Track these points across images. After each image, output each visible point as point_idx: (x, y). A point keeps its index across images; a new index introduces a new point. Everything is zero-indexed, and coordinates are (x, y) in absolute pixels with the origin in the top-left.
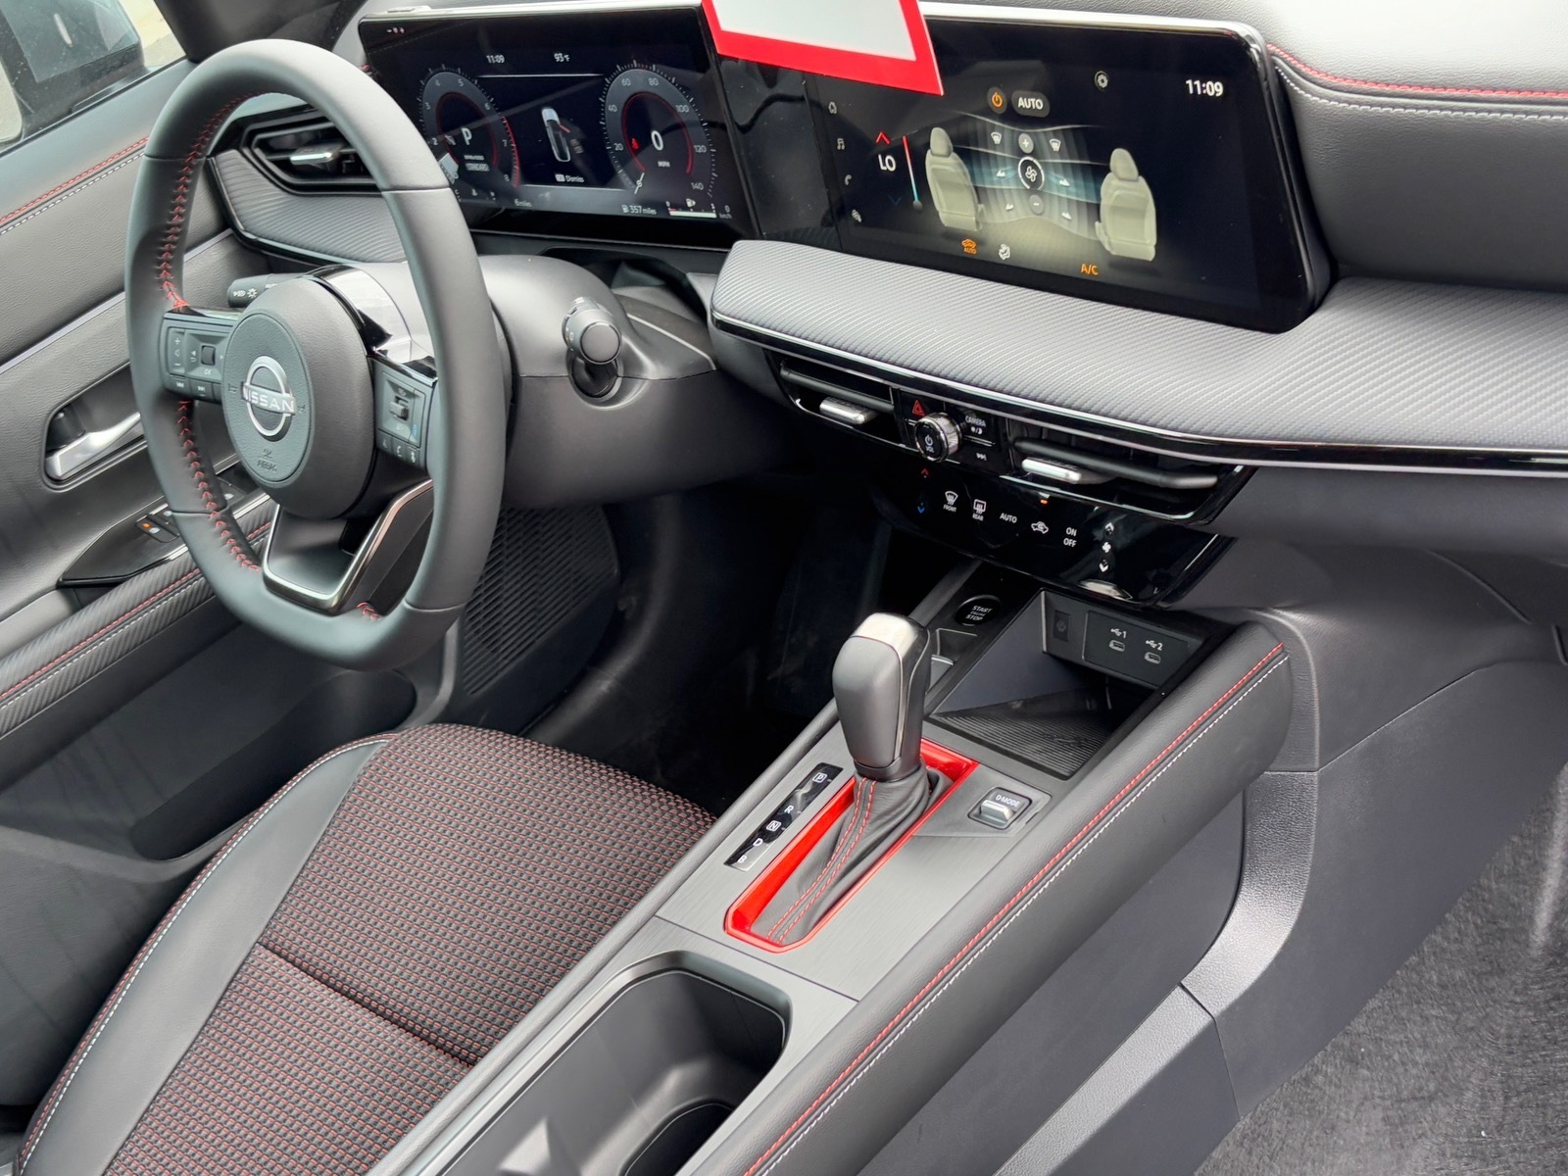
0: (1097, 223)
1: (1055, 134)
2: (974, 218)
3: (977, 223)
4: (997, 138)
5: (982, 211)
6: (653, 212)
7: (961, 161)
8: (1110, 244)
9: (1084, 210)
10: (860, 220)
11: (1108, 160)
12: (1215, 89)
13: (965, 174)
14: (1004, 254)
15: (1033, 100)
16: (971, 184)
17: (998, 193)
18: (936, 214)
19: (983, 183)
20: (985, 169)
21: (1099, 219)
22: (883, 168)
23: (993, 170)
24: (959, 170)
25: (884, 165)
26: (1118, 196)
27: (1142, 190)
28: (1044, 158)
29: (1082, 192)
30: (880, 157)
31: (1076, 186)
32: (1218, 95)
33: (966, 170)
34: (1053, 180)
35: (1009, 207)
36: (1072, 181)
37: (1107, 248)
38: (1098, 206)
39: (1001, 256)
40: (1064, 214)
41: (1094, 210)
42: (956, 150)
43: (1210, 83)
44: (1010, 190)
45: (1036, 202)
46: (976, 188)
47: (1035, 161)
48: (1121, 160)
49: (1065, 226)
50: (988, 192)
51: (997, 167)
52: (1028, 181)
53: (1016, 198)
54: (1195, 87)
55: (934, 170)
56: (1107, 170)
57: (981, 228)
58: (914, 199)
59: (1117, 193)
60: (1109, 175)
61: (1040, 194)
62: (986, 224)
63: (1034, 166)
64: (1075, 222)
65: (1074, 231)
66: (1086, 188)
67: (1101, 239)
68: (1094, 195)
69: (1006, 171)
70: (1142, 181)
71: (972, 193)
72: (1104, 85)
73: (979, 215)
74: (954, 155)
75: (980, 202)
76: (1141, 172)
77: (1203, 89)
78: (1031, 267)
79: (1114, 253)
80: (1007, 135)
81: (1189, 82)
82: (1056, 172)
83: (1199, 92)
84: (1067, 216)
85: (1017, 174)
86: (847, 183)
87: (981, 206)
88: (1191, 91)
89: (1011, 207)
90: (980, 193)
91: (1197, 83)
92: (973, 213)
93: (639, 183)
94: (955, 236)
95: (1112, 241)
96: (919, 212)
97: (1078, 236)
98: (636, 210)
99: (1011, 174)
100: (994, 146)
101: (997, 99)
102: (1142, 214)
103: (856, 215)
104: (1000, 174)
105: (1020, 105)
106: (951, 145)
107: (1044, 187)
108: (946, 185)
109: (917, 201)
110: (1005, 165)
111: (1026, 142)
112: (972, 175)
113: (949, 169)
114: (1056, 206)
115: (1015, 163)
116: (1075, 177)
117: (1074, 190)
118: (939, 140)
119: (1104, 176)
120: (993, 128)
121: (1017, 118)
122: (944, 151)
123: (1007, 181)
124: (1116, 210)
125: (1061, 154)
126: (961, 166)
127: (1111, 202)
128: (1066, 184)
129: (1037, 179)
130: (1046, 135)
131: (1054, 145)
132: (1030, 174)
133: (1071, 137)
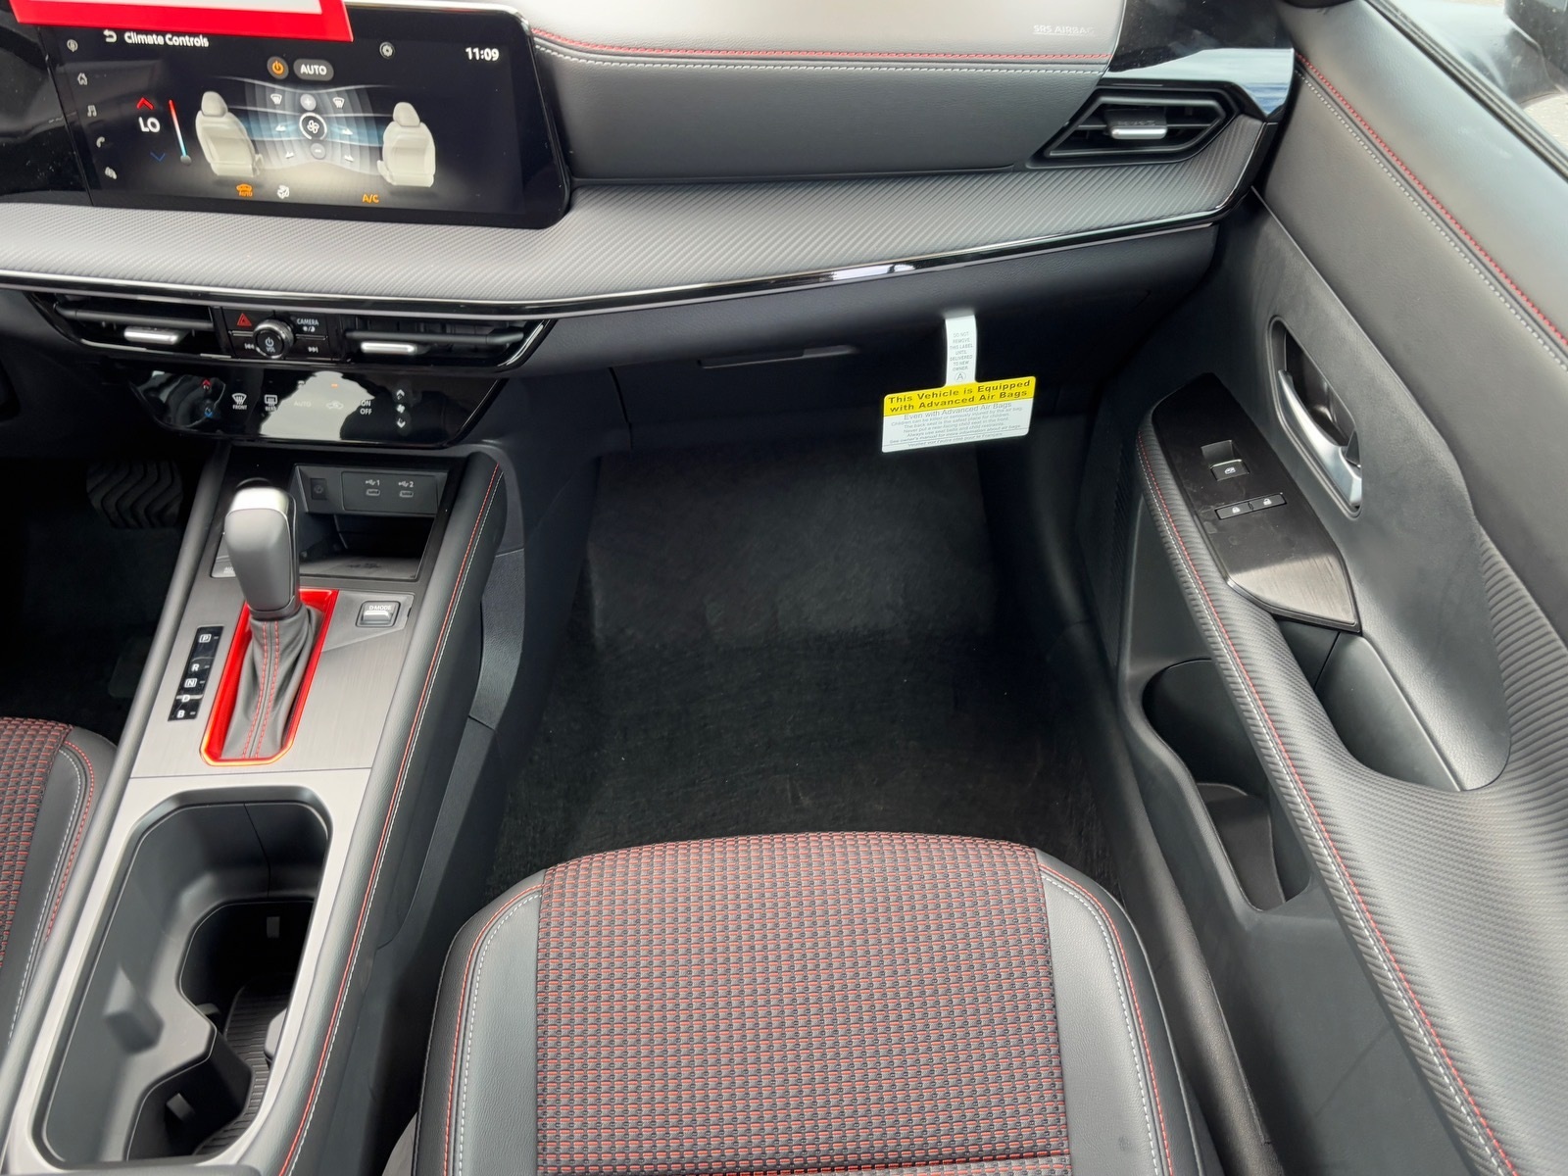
0: (379, 162)
1: (339, 94)
2: (250, 167)
3: (254, 170)
4: (277, 99)
5: (260, 160)
7: (236, 119)
8: (391, 177)
9: (367, 153)
10: (115, 177)
11: (392, 113)
12: (492, 54)
13: (241, 130)
14: (283, 194)
15: (316, 67)
16: (248, 138)
17: (278, 146)
18: (209, 165)
19: (262, 136)
20: (263, 126)
21: (381, 159)
22: (144, 129)
23: (272, 126)
24: (235, 127)
25: (146, 125)
26: (400, 140)
27: (424, 133)
28: (327, 113)
29: (365, 138)
30: (141, 120)
31: (359, 134)
32: (494, 59)
33: (242, 126)
34: (336, 130)
35: (288, 155)
36: (356, 130)
37: (389, 180)
38: (381, 149)
39: (280, 195)
40: (346, 157)
41: (377, 152)
42: (230, 110)
43: (487, 50)
44: (290, 141)
45: (318, 149)
46: (253, 142)
47: (318, 117)
48: (404, 111)
49: (347, 166)
50: (267, 144)
51: (277, 123)
52: (310, 133)
53: (297, 148)
54: (474, 54)
55: (206, 130)
56: (391, 119)
57: (258, 173)
58: (182, 154)
59: (399, 137)
60: (391, 124)
61: (321, 142)
62: (264, 170)
63: (316, 120)
64: (358, 161)
65: (357, 169)
66: (369, 135)
67: (383, 174)
68: (377, 140)
69: (286, 126)
70: (424, 128)
71: (249, 146)
72: (389, 54)
73: (257, 163)
74: (231, 115)
75: (257, 152)
76: (422, 120)
77: (480, 55)
78: (312, 201)
79: (395, 184)
80: (288, 97)
81: (469, 50)
82: (338, 123)
83: (478, 58)
84: (350, 158)
85: (298, 130)
86: (99, 144)
87: (257, 157)
88: (470, 57)
89: (292, 154)
90: (256, 146)
91: (476, 50)
92: (250, 162)
94: (231, 183)
95: (393, 174)
96: (188, 165)
97: (360, 173)
99: (291, 128)
100: (274, 106)
101: (277, 67)
102: (422, 151)
103: (110, 173)
104: (280, 128)
105: (302, 71)
106: (225, 106)
107: (327, 136)
108: (218, 139)
109: (185, 156)
110: (286, 121)
111: (308, 101)
112: (249, 131)
113: (223, 126)
114: (338, 151)
115: (296, 119)
116: (358, 127)
117: (356, 137)
118: (211, 103)
119: (387, 124)
120: (273, 91)
121: (293, 80)
122: (218, 111)
123: (288, 134)
124: (398, 150)
125: (344, 109)
126: (237, 124)
127: (394, 144)
128: (349, 133)
129: (320, 131)
130: (329, 95)
131: (338, 102)
132: (313, 127)
133: (355, 96)
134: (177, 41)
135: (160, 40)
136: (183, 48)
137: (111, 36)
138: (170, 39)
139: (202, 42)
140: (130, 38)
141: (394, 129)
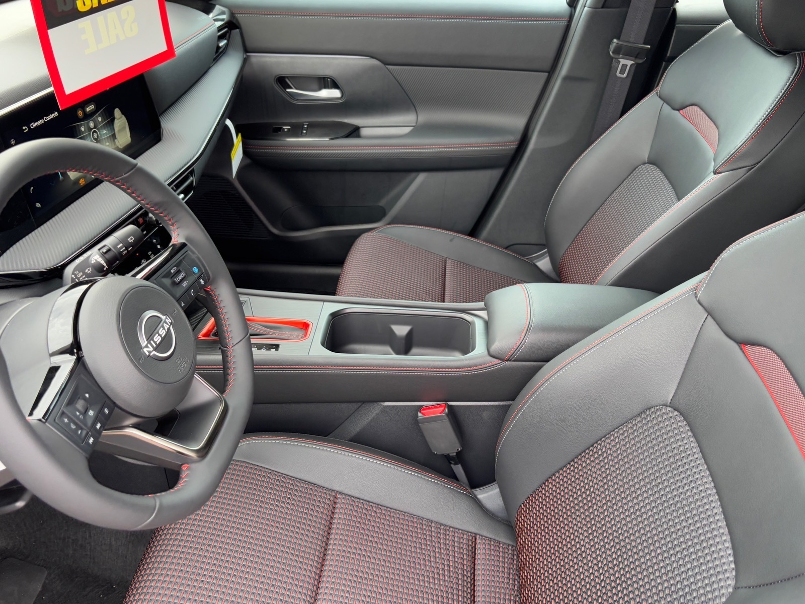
1: (99, 115)
4: (83, 129)
10: (40, 206)
15: (91, 106)
18: (69, 177)
21: (116, 139)
26: (119, 125)
28: (98, 127)
29: (110, 132)
34: (102, 133)
36: (107, 129)
37: (120, 147)
41: (114, 136)
47: (96, 130)
48: (117, 112)
52: (95, 139)
60: (116, 120)
63: (95, 132)
64: (110, 143)
65: (111, 148)
76: (123, 113)
79: (122, 147)
80: (86, 125)
82: (102, 129)
84: (108, 144)
86: (32, 192)
94: (78, 181)
96: (63, 181)
100: (83, 133)
101: (80, 113)
102: (124, 128)
103: (38, 205)
105: (88, 110)
107: (100, 138)
109: (61, 178)
110: (87, 138)
111: (92, 124)
114: (104, 143)
115: (89, 134)
117: (107, 132)
120: (81, 125)
121: (87, 116)
124: (119, 131)
125: (102, 121)
128: (105, 132)
129: (98, 136)
130: (97, 117)
131: (100, 119)
132: (95, 135)
133: (104, 113)
134: (48, 118)
135: (43, 121)
136: (51, 120)
137: (26, 129)
138: (46, 119)
139: (57, 114)
140: (32, 126)
141: (116, 122)
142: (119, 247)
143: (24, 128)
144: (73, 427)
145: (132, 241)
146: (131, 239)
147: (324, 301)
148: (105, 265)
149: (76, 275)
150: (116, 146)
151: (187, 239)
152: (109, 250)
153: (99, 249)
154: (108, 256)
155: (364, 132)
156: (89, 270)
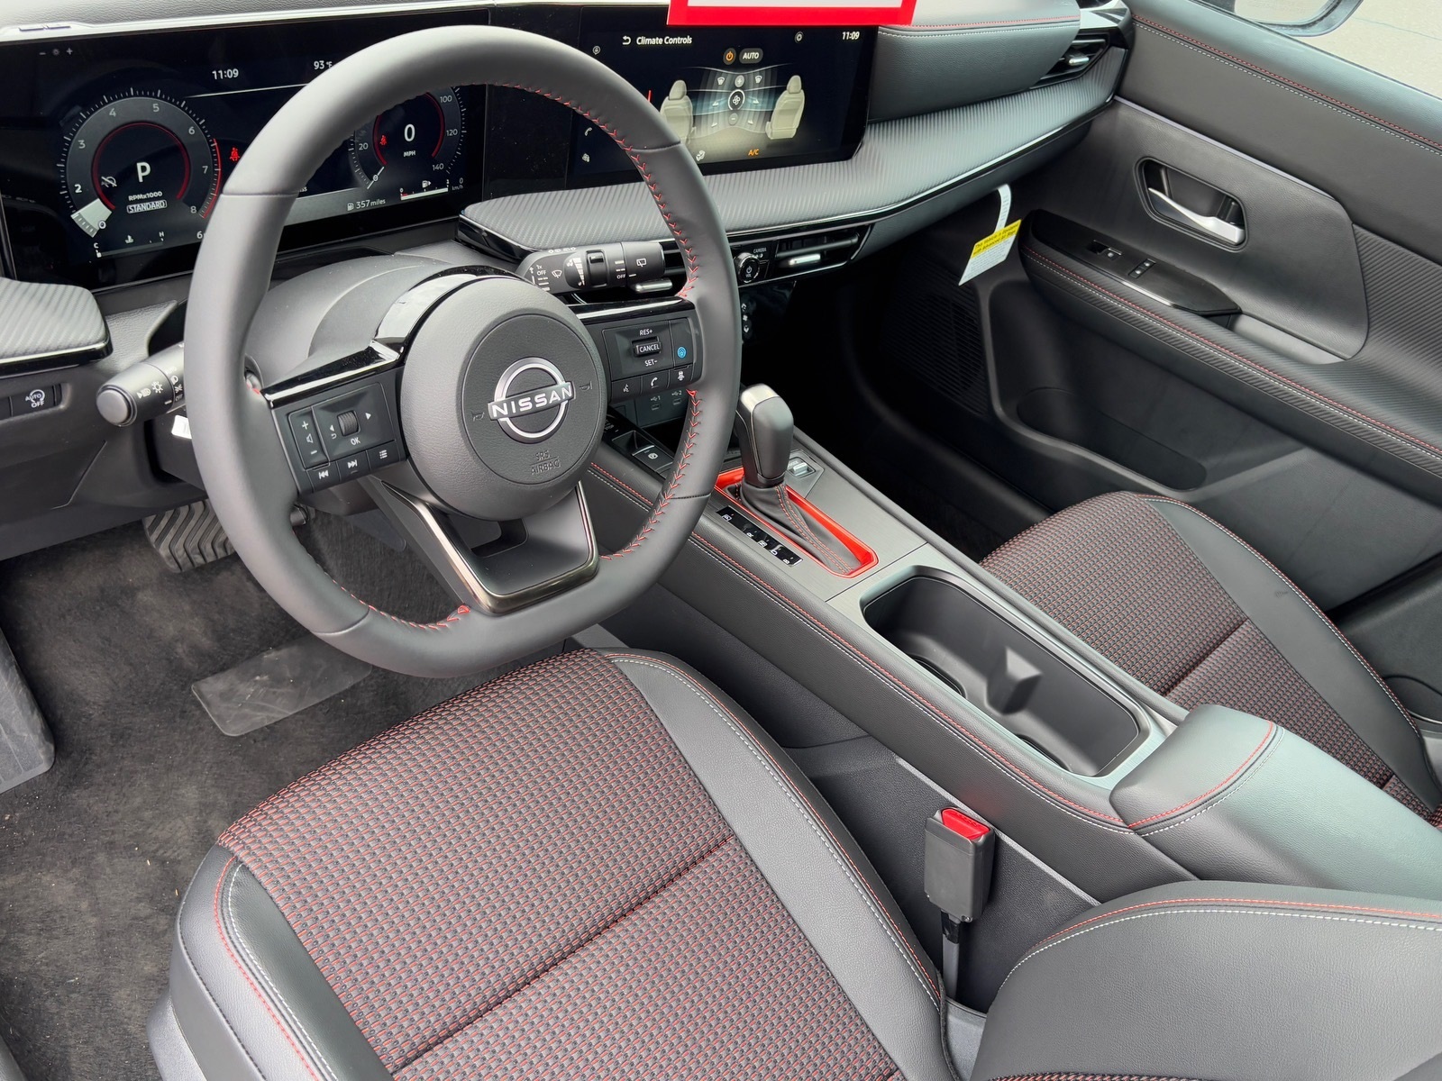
0: (768, 123)
1: (760, 73)
2: (686, 138)
3: (687, 140)
4: (721, 81)
5: (694, 131)
6: (382, 202)
7: (690, 100)
8: (772, 133)
10: (588, 161)
11: (787, 83)
12: (857, 35)
13: (689, 109)
14: (700, 157)
15: (754, 53)
16: (692, 115)
17: (709, 118)
19: (701, 112)
20: (705, 103)
21: (770, 121)
23: (711, 102)
24: (686, 107)
27: (802, 97)
28: (748, 89)
29: (765, 105)
32: (856, 38)
33: (691, 106)
34: (750, 101)
35: (713, 125)
36: (761, 100)
37: (769, 136)
38: (772, 112)
40: (749, 122)
41: (768, 115)
42: (688, 94)
43: (854, 32)
44: (718, 113)
45: (734, 117)
46: (694, 117)
47: (742, 92)
48: (795, 82)
49: (747, 129)
50: (703, 118)
51: (715, 99)
52: (733, 105)
53: (721, 119)
54: (846, 35)
56: (785, 89)
57: (689, 142)
59: (786, 102)
60: (785, 92)
61: (738, 112)
62: (694, 139)
63: (739, 94)
64: (754, 126)
65: (752, 130)
66: (768, 103)
67: (767, 132)
68: (772, 106)
69: (719, 102)
70: (802, 92)
71: (690, 121)
72: (799, 40)
73: (691, 134)
74: (688, 97)
75: (694, 126)
76: (803, 88)
77: (850, 36)
79: (771, 139)
80: (729, 78)
81: (845, 33)
82: (752, 96)
83: (847, 38)
84: (751, 122)
85: (727, 103)
86: (586, 134)
87: (693, 129)
88: (843, 38)
89: (716, 124)
90: (696, 120)
91: (848, 33)
92: (687, 134)
93: (376, 178)
95: (773, 131)
97: (753, 133)
98: (363, 205)
99: (723, 103)
100: (718, 86)
101: (730, 56)
102: (795, 111)
103: (586, 158)
104: (715, 104)
105: (745, 57)
106: (686, 90)
107: (742, 107)
110: (721, 97)
111: (740, 81)
112: (695, 108)
113: (680, 107)
114: (746, 118)
115: (728, 94)
116: (764, 97)
117: (760, 105)
118: (678, 87)
119: (781, 93)
120: (721, 74)
121: (738, 66)
122: (679, 96)
123: (718, 107)
124: (781, 112)
125: (760, 84)
126: (688, 104)
127: (780, 108)
128: (757, 102)
129: (740, 102)
130: (755, 74)
131: (758, 79)
132: (737, 100)
133: (770, 73)
134: (672, 41)
135: (660, 41)
136: (675, 45)
137: (628, 40)
138: (667, 40)
139: (688, 40)
140: (640, 41)
141: (785, 95)
142: (616, 263)
143: (625, 38)
144: (309, 439)
145: (641, 265)
146: (642, 262)
147: (928, 542)
148: (582, 278)
149: (536, 269)
150: (763, 132)
151: (700, 301)
152: (600, 260)
153: (588, 252)
154: (595, 268)
155: (1245, 324)
156: (558, 273)
